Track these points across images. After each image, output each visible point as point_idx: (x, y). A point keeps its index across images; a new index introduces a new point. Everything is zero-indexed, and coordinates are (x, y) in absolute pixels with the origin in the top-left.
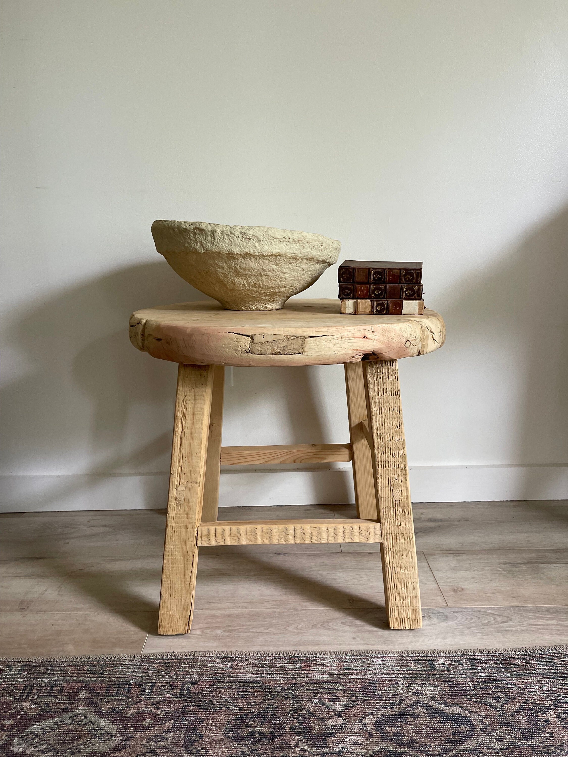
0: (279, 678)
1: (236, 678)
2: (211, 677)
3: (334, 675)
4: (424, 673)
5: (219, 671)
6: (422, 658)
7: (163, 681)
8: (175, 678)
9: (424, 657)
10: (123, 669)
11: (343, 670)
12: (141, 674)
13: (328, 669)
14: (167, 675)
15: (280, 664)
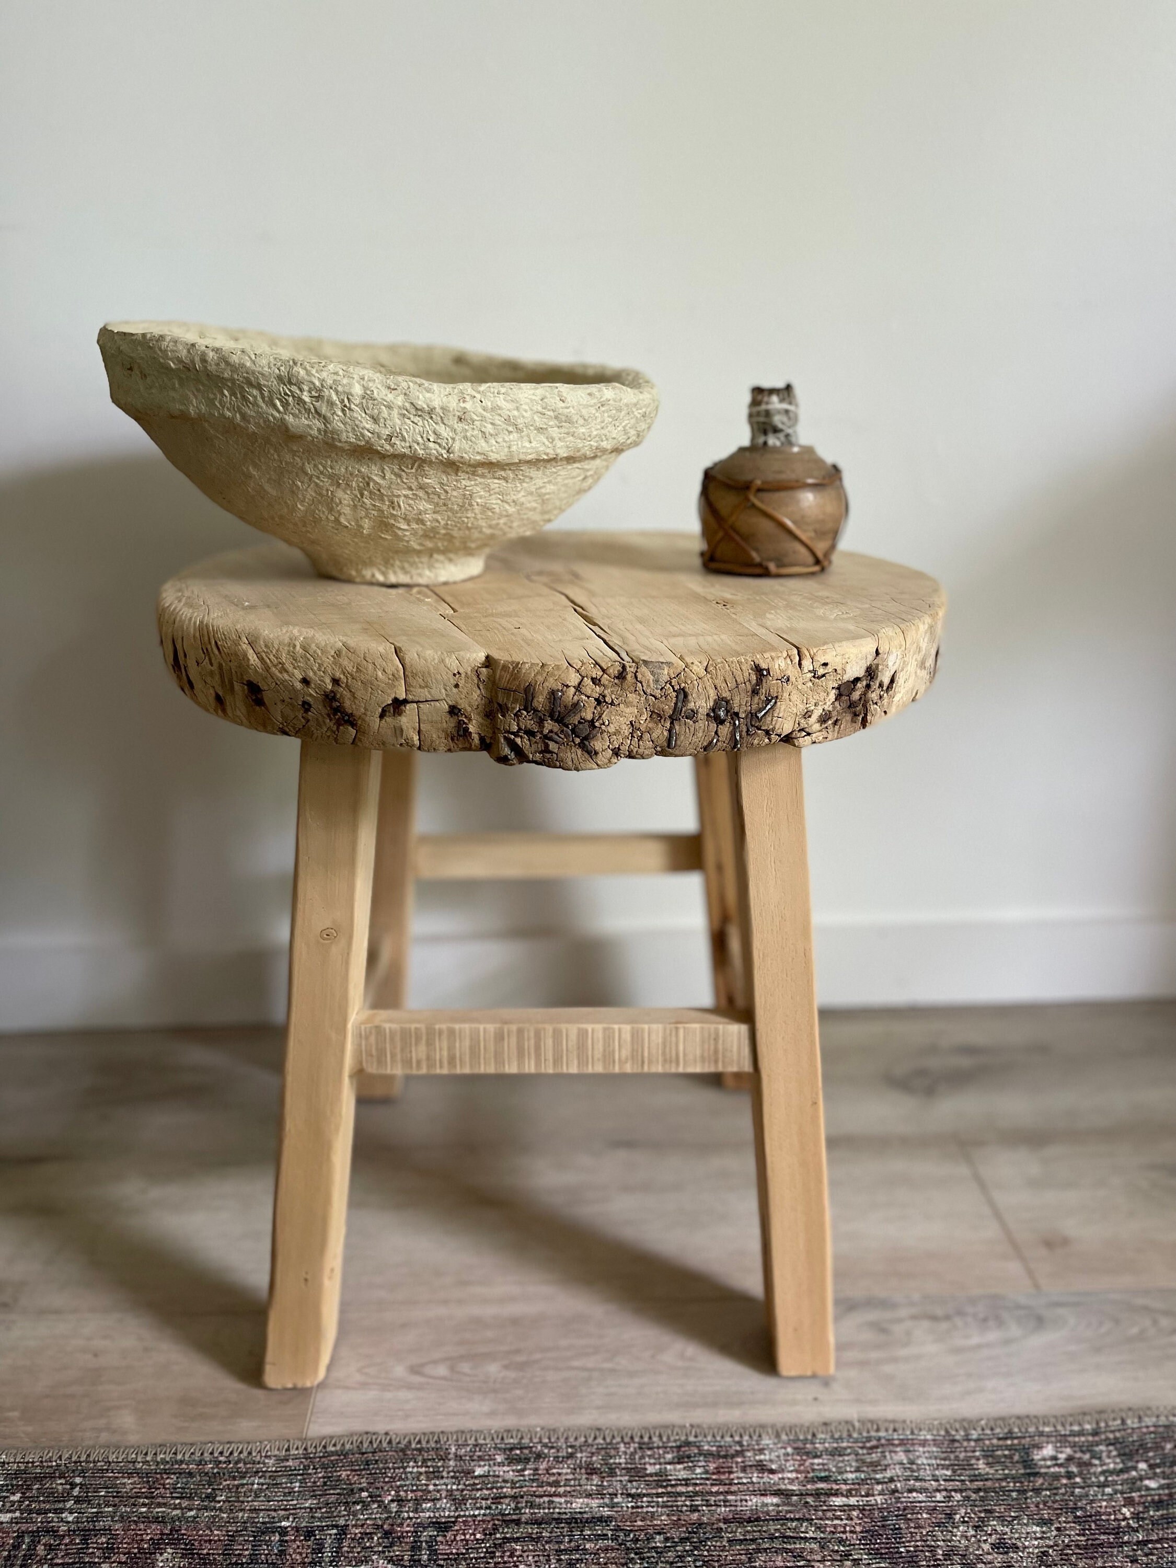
0: (655, 1510)
1: (549, 1509)
2: (486, 1508)
3: (792, 1495)
4: (1012, 1484)
5: (505, 1490)
6: (1001, 1443)
7: (366, 1519)
8: (395, 1510)
9: (1006, 1439)
10: (263, 1484)
11: (813, 1481)
12: (310, 1502)
13: (775, 1477)
14: (373, 1502)
15: (655, 1464)
